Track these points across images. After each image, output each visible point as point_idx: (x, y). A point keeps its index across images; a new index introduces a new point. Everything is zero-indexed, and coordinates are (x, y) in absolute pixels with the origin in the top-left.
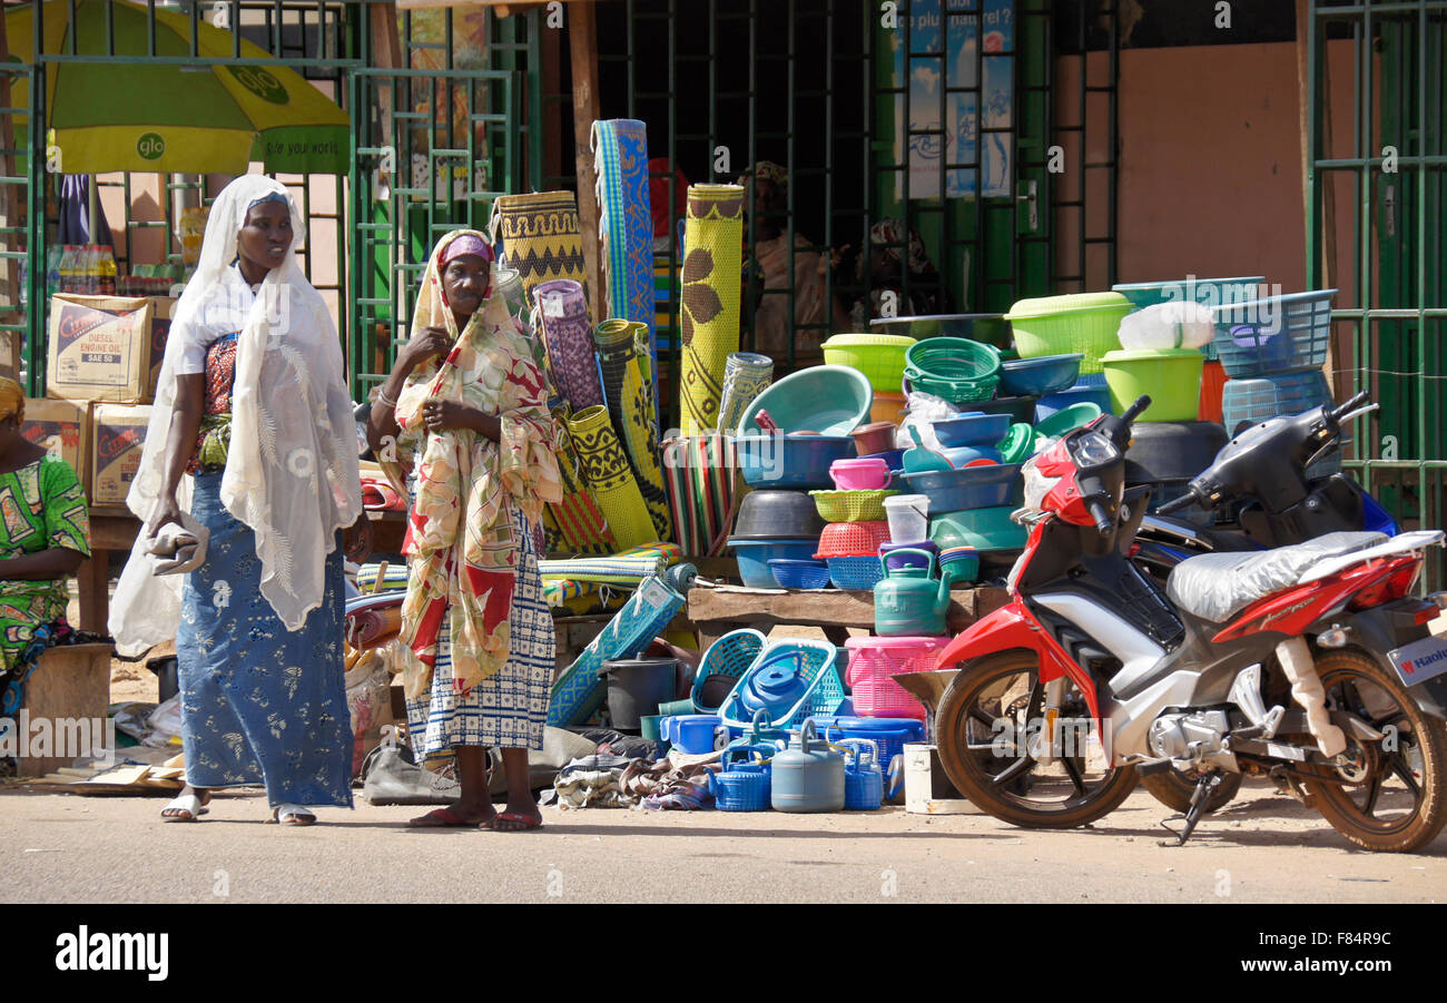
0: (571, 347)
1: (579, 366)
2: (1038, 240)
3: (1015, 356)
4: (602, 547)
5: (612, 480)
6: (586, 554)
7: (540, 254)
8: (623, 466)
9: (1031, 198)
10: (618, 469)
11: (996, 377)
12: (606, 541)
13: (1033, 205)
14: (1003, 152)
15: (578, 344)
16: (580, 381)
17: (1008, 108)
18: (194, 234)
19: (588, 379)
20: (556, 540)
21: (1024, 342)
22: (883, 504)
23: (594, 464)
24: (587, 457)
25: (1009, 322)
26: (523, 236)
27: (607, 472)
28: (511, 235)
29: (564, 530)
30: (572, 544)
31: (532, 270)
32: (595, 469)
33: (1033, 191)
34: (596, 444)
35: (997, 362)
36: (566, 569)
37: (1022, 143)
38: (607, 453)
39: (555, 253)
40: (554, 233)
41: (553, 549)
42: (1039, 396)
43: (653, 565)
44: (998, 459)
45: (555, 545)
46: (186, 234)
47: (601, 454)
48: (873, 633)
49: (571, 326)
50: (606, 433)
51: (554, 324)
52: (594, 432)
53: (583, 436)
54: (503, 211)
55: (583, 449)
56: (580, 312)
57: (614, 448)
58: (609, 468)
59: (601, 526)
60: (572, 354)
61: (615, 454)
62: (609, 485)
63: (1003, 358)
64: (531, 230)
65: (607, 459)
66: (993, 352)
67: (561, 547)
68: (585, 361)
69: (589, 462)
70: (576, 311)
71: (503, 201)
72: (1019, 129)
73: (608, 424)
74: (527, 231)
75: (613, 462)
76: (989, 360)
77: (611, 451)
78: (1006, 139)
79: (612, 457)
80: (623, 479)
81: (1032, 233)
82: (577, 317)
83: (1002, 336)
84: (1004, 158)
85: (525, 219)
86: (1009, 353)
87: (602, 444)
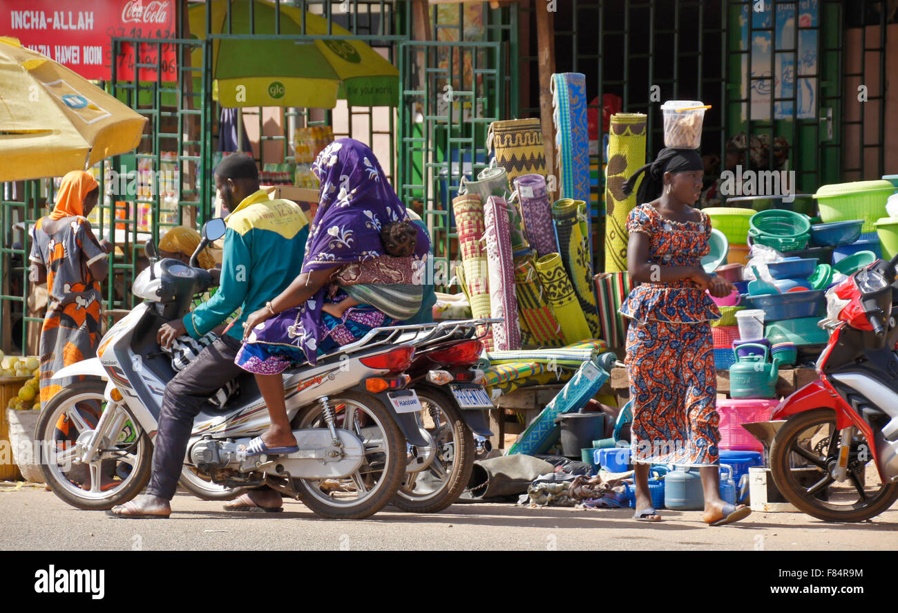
0: (538, 216)
1: (542, 228)
2: (833, 146)
3: (820, 221)
4: (557, 342)
5: (562, 300)
6: (547, 346)
7: (519, 158)
8: (570, 291)
9: (829, 119)
10: (567, 293)
11: (808, 235)
12: (559, 338)
13: (830, 124)
14: (811, 90)
15: (542, 215)
16: (543, 238)
17: (815, 62)
18: (302, 144)
19: (548, 236)
20: (528, 337)
21: (827, 213)
22: (736, 315)
23: (552, 290)
24: (547, 286)
25: (815, 201)
26: (508, 146)
27: (560, 295)
28: (501, 145)
29: (532, 331)
30: (538, 340)
31: (514, 168)
32: (552, 293)
33: (830, 114)
34: (553, 277)
35: (808, 225)
36: (534, 356)
37: (824, 84)
38: (560, 283)
39: (528, 157)
40: (528, 145)
41: (526, 343)
42: (835, 247)
43: (589, 354)
44: (809, 287)
45: (527, 340)
46: (297, 145)
47: (556, 284)
48: (728, 397)
49: (538, 203)
50: (559, 271)
51: (527, 202)
52: (552, 270)
53: (545, 272)
54: (495, 131)
55: (545, 281)
56: (543, 194)
57: (564, 279)
58: (561, 293)
59: (556, 329)
60: (538, 221)
61: (565, 283)
62: (561, 303)
63: (812, 223)
64: (513, 142)
65: (560, 286)
66: (806, 219)
67: (531, 342)
68: (547, 225)
69: (549, 289)
70: (541, 194)
71: (495, 125)
72: (821, 75)
73: (561, 264)
74: (511, 143)
75: (564, 289)
76: (803, 225)
77: (562, 282)
78: (813, 82)
79: (563, 286)
80: (570, 299)
81: (830, 141)
82: (542, 197)
83: (811, 208)
84: (811, 94)
85: (510, 136)
86: (816, 220)
87: (557, 278)
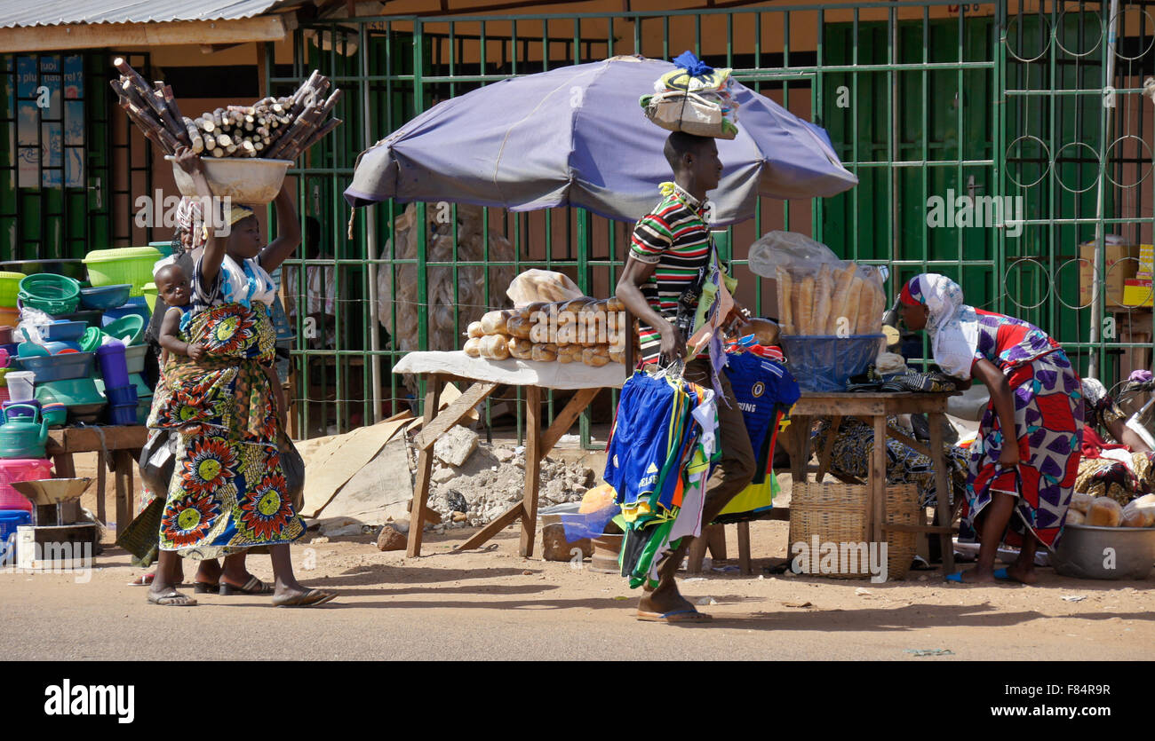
2: (102, 214)
3: (90, 286)
9: (98, 188)
11: (77, 299)
13: (99, 192)
14: (79, 158)
17: (82, 132)
21: (95, 277)
22: (5, 377)
25: (85, 265)
33: (98, 183)
35: (78, 289)
37: (91, 155)
42: (104, 310)
44: (79, 349)
63: (81, 287)
66: (75, 283)
72: (89, 145)
76: (73, 288)
78: (81, 151)
81: (99, 210)
83: (81, 272)
84: (80, 163)
86: (86, 284)
